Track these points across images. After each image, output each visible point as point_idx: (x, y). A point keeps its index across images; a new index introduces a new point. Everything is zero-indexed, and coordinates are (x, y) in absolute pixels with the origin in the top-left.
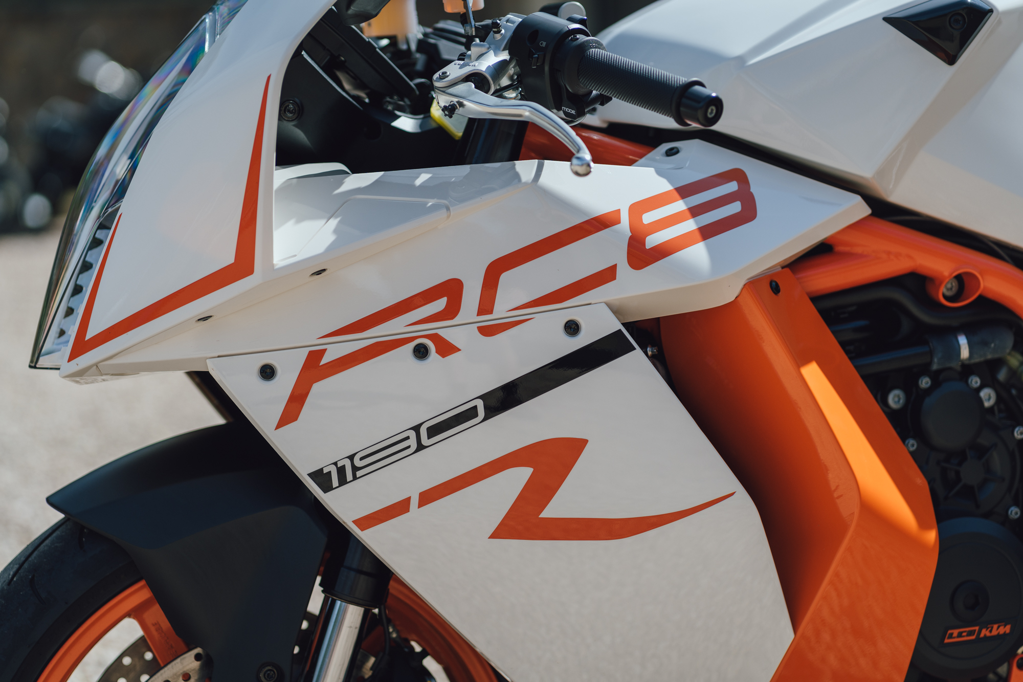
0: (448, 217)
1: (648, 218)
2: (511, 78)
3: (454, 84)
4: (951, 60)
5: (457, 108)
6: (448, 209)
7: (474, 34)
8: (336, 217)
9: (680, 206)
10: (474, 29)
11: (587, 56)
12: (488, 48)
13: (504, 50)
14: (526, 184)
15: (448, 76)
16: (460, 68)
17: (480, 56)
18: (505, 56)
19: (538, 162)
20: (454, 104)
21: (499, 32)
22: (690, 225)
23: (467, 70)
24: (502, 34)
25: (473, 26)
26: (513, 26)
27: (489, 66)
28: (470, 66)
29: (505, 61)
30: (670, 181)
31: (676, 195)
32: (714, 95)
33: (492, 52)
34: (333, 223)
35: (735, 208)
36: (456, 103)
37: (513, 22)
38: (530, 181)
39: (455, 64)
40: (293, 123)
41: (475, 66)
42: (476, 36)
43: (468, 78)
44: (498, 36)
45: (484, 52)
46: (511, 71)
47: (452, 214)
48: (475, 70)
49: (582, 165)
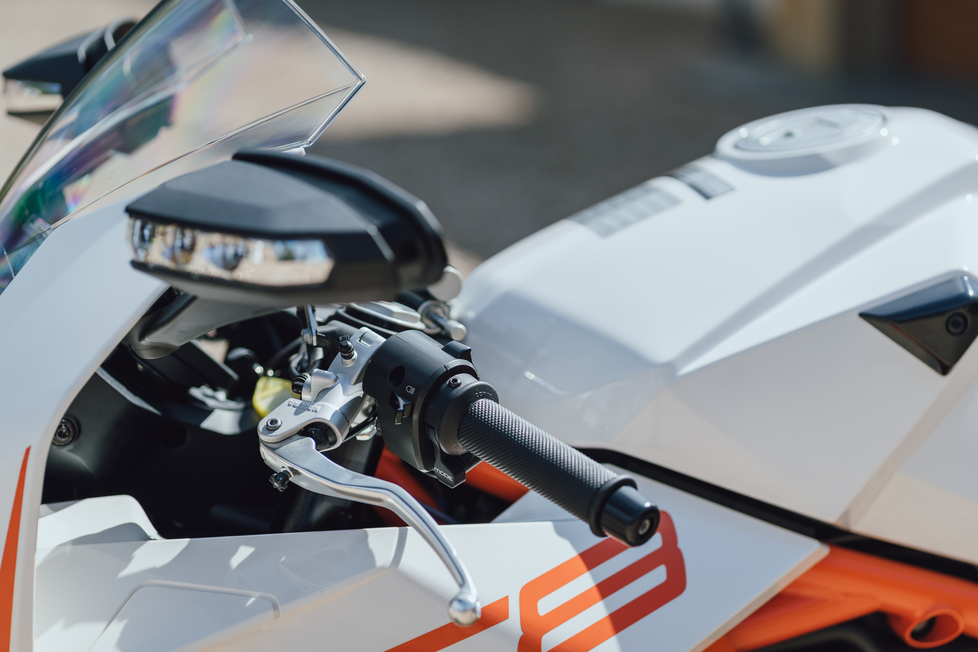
0: (277, 616)
1: (546, 605)
2: (366, 412)
3: (287, 439)
4: (944, 370)
5: (291, 476)
6: (275, 607)
7: (315, 344)
8: (121, 620)
9: (586, 581)
10: (315, 338)
11: (471, 412)
12: (336, 380)
13: (357, 382)
14: (382, 569)
15: (278, 428)
16: (296, 413)
17: (324, 392)
18: (357, 391)
19: (400, 530)
20: (286, 471)
21: (350, 357)
22: (599, 611)
23: (306, 418)
24: (354, 359)
25: (314, 334)
26: (370, 349)
27: (337, 411)
28: (309, 410)
29: (359, 398)
30: (574, 544)
31: (581, 564)
32: (647, 505)
33: (339, 387)
34: (117, 627)
35: (658, 576)
36: (289, 471)
37: (370, 341)
38: (388, 564)
39: (289, 405)
40: (70, 447)
41: (316, 412)
42: (318, 346)
43: (308, 430)
44: (349, 363)
45: (328, 386)
46: (366, 404)
47: (281, 615)
48: (316, 418)
49: (465, 611)
